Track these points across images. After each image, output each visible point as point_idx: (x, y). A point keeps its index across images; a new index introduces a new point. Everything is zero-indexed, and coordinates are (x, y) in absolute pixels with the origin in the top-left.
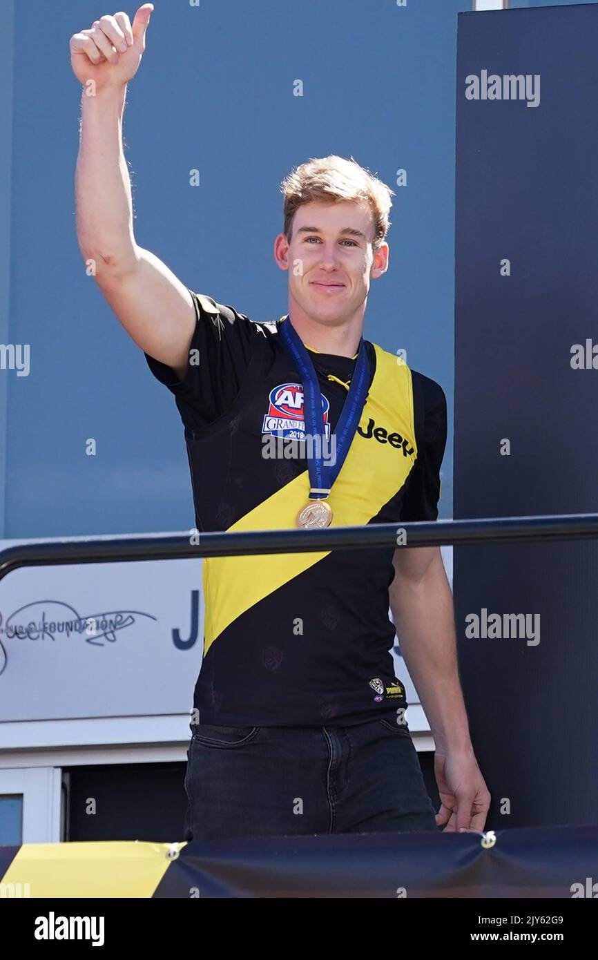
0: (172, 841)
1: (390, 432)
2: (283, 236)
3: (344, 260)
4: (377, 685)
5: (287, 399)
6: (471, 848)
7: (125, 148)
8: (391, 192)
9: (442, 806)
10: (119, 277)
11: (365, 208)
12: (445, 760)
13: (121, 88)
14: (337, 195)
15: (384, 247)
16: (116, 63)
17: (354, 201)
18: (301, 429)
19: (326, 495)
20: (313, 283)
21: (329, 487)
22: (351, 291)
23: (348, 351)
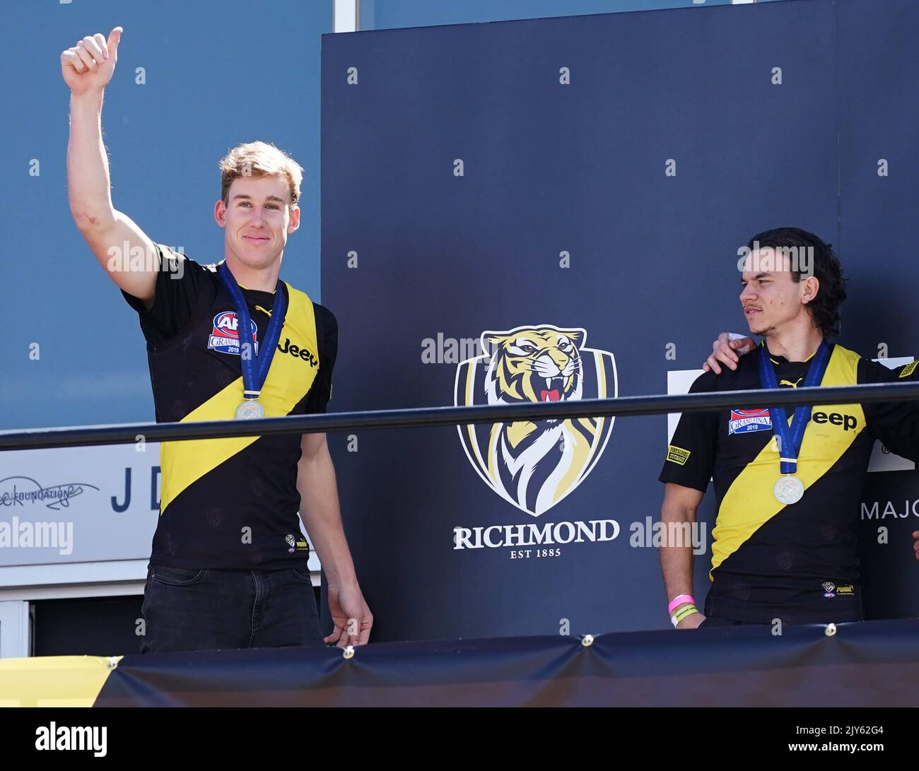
0: (112, 655)
1: (301, 349)
2: (221, 201)
3: (268, 220)
4: (290, 540)
5: (226, 323)
6: (336, 659)
7: (103, 136)
8: (301, 169)
9: (335, 627)
10: (102, 233)
11: (283, 180)
12: (339, 592)
13: (100, 91)
14: (264, 171)
15: (297, 210)
16: (96, 72)
17: (276, 175)
18: (237, 345)
19: (257, 396)
20: (245, 237)
21: (259, 389)
22: (273, 243)
23: (270, 288)
